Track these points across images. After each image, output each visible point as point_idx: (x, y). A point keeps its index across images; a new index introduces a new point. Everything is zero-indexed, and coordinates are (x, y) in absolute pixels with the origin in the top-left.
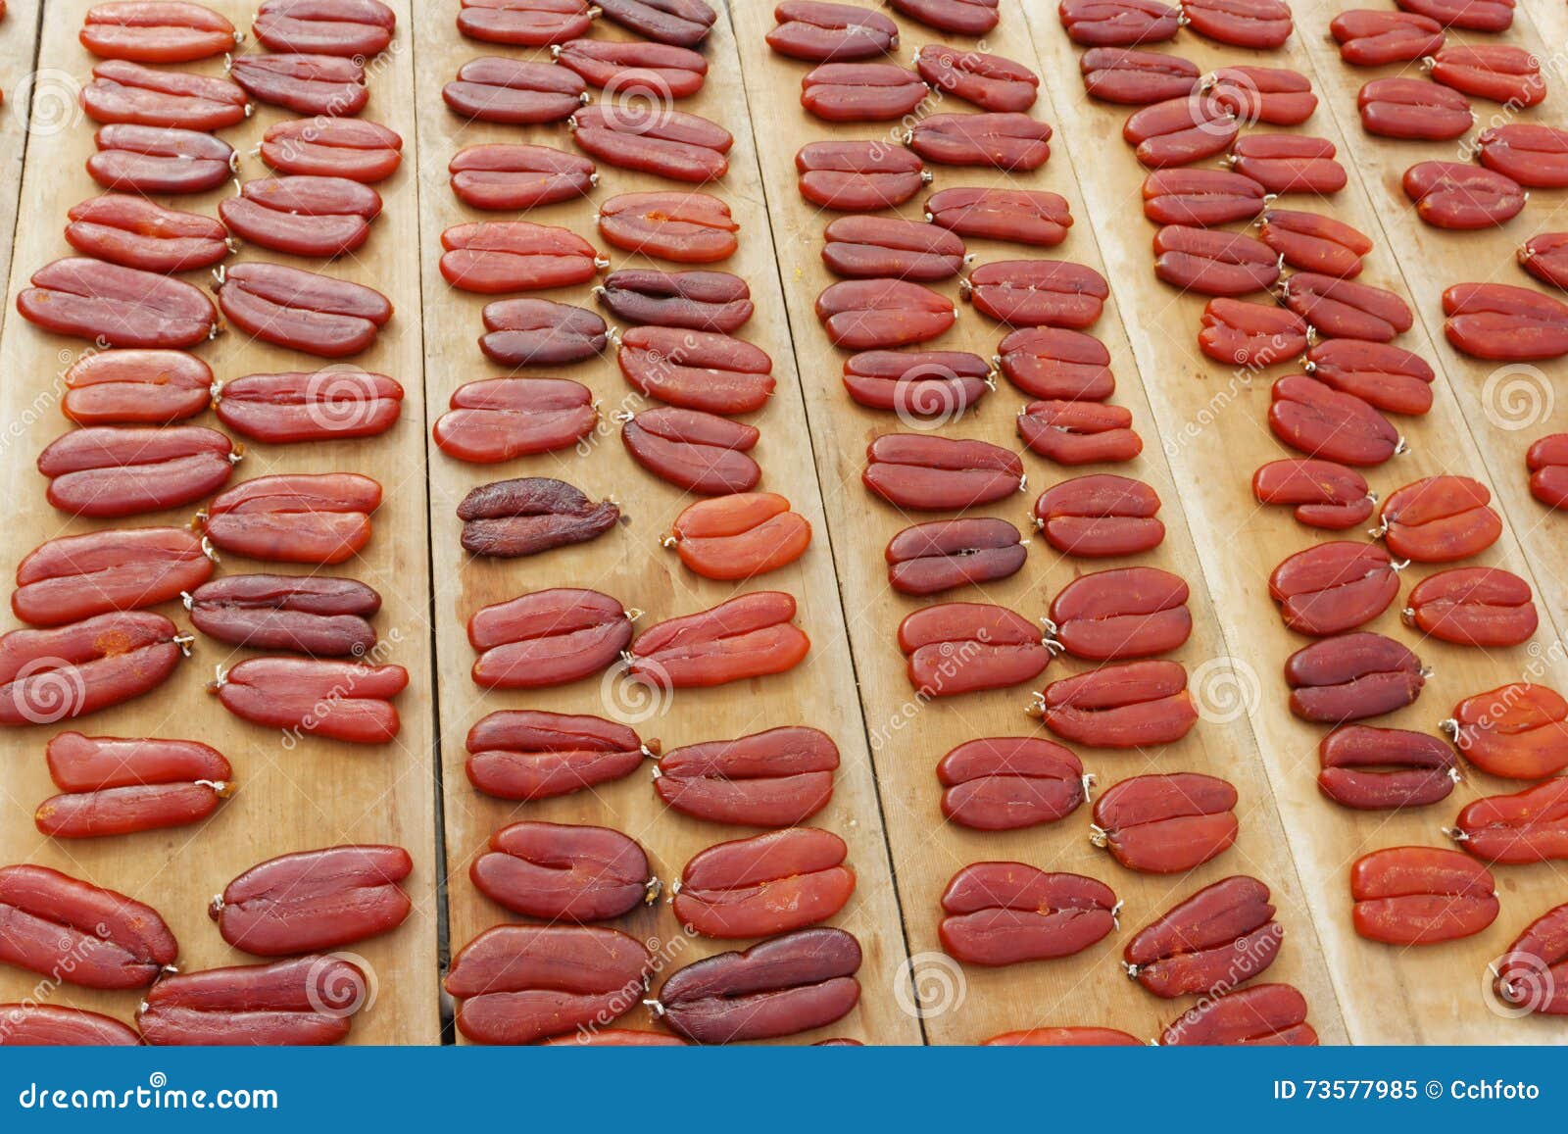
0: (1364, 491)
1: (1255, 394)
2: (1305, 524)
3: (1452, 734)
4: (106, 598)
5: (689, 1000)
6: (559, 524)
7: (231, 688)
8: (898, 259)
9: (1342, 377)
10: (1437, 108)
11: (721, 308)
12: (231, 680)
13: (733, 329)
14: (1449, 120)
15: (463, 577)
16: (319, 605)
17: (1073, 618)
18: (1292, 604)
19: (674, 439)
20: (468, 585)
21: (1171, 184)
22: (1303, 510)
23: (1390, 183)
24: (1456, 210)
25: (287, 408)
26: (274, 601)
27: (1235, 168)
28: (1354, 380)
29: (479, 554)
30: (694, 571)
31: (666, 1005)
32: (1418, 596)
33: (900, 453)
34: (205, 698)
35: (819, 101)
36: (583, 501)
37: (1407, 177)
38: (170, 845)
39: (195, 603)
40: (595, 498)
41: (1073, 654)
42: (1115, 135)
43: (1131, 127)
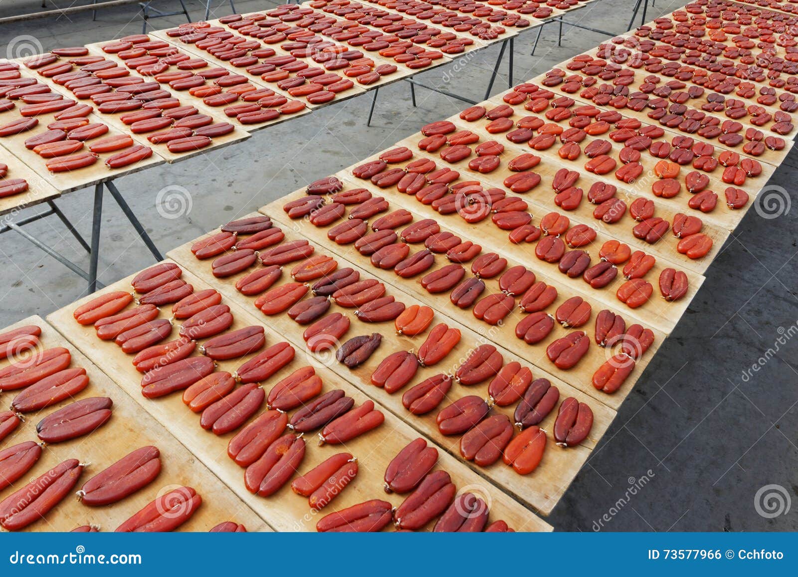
0: (534, 227)
1: (490, 225)
2: (530, 242)
3: (604, 261)
4: (266, 441)
5: (525, 417)
6: (369, 345)
7: (327, 438)
8: (382, 242)
9: (504, 209)
10: (461, 150)
11: (350, 276)
12: (324, 436)
13: (357, 279)
14: (465, 152)
15: (356, 375)
16: (330, 401)
17: (509, 286)
18: (547, 256)
19: (375, 309)
20: (360, 376)
21: (423, 194)
22: (527, 239)
23: (468, 170)
24: (488, 166)
25: (261, 367)
26: (315, 411)
27: (432, 184)
28: (508, 208)
29: (353, 367)
30: (411, 335)
31: (521, 422)
32: (568, 240)
33: (431, 279)
34: (321, 449)
35: (320, 221)
36: (368, 337)
37: (469, 166)
38: (355, 487)
39: (294, 424)
40: (370, 335)
41: (517, 295)
42: (397, 193)
43: (400, 188)
